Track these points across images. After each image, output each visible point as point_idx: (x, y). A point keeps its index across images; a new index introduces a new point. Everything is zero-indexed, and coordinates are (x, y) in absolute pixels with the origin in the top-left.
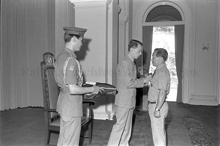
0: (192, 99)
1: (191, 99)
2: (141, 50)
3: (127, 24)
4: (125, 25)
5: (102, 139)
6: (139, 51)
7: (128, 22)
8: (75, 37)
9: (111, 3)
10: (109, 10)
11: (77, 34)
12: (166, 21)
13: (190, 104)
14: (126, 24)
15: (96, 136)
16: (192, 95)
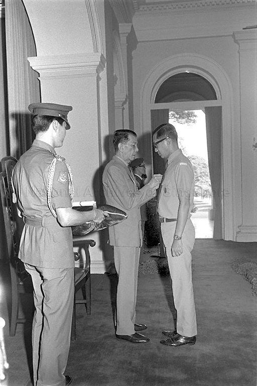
0: (240, 232)
1: (238, 233)
2: (135, 143)
3: (126, 106)
4: (123, 109)
5: (106, 305)
6: (134, 146)
7: (127, 103)
8: (56, 121)
9: (103, 69)
10: (100, 82)
11: (60, 115)
12: (188, 101)
13: (238, 241)
14: (124, 106)
15: (96, 300)
16: (240, 226)
